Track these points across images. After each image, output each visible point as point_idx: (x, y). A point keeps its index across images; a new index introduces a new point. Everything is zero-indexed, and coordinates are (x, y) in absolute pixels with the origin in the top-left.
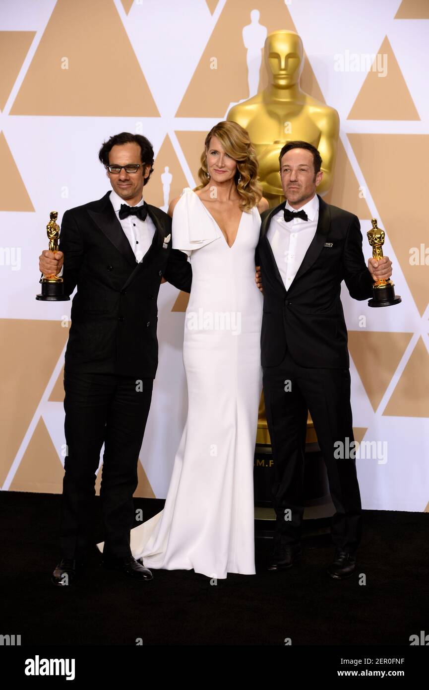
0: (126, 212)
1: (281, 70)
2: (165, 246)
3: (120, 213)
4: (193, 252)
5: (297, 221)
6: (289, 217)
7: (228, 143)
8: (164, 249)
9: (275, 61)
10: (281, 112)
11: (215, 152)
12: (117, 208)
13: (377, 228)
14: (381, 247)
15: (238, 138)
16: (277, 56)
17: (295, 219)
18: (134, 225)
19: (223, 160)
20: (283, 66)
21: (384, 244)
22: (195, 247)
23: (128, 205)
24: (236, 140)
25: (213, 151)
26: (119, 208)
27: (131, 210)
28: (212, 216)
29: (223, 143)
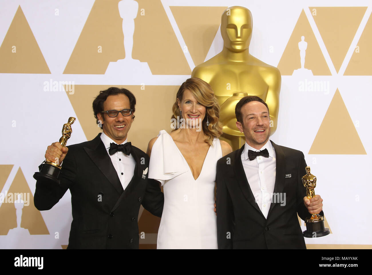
0: (114, 148)
1: (237, 37)
2: (144, 177)
3: (109, 150)
4: (166, 181)
5: (260, 158)
6: (252, 156)
7: (200, 94)
8: (143, 179)
9: (232, 31)
10: (237, 71)
11: (189, 102)
12: (107, 146)
13: (310, 174)
14: (313, 189)
15: (205, 89)
16: (235, 27)
17: (258, 157)
18: (120, 160)
19: (196, 107)
20: (239, 35)
21: (316, 187)
22: (167, 178)
23: (116, 143)
24: (205, 91)
25: (187, 101)
26: (109, 146)
27: (119, 148)
28: (182, 154)
29: (195, 94)
